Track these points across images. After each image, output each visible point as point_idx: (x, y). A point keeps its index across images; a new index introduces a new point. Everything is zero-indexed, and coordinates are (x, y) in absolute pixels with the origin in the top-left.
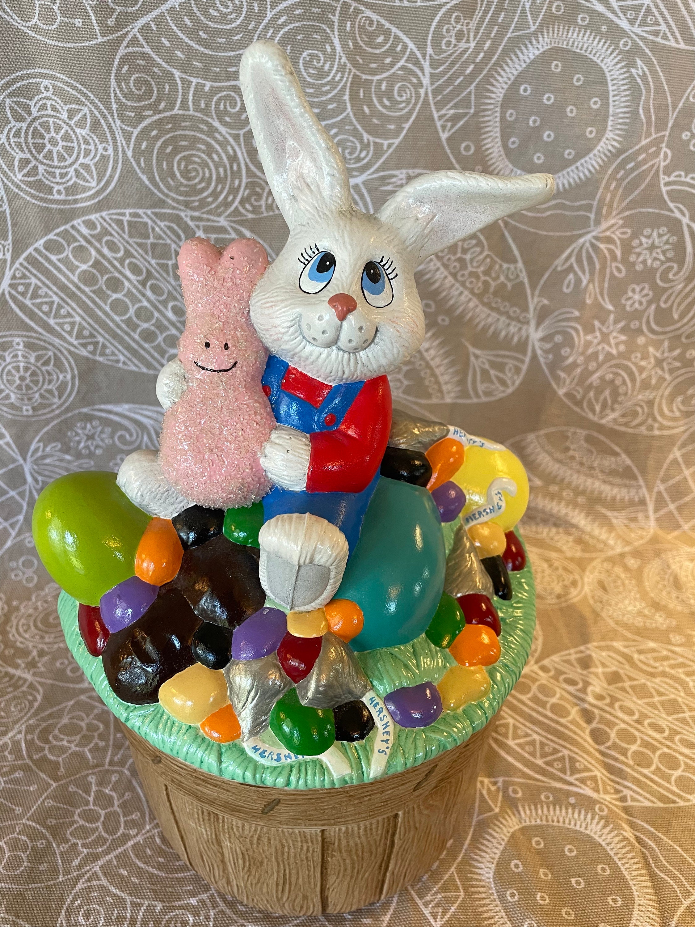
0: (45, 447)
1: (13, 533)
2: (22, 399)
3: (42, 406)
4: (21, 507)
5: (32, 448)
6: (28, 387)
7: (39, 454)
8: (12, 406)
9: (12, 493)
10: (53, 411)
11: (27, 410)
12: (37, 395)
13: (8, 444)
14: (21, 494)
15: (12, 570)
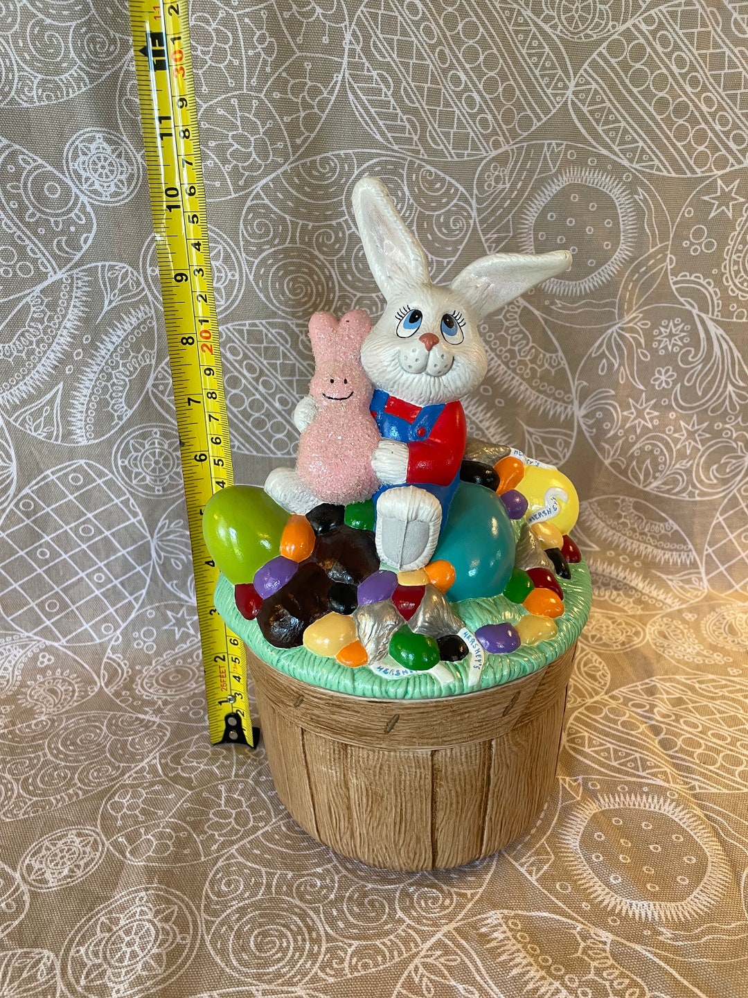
0: (170, 524)
1: (137, 606)
2: (155, 481)
3: (171, 486)
4: (145, 580)
5: (160, 525)
6: (161, 470)
7: (165, 530)
8: (147, 487)
9: (139, 568)
10: (179, 491)
11: (158, 490)
12: (167, 477)
13: (140, 522)
14: (146, 570)
15: (135, 639)
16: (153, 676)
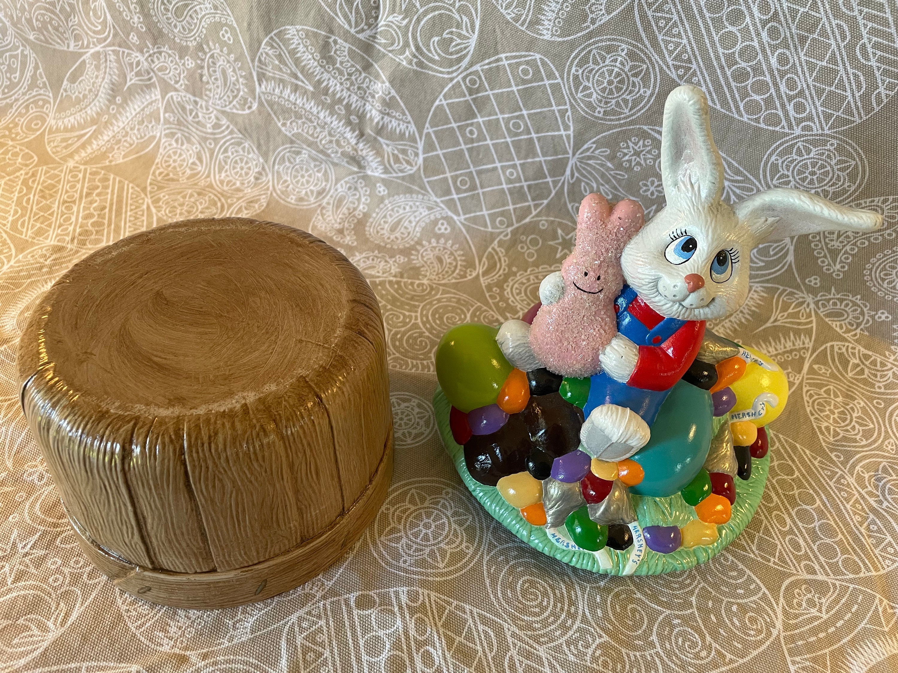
0: (596, 149)
1: (534, 213)
2: (600, 101)
3: (613, 112)
4: (550, 192)
5: (585, 146)
6: (611, 92)
7: (588, 154)
8: (590, 105)
9: (549, 179)
10: (619, 119)
11: (599, 112)
12: (614, 101)
13: (568, 137)
14: (555, 183)
15: (522, 242)
16: (523, 284)
